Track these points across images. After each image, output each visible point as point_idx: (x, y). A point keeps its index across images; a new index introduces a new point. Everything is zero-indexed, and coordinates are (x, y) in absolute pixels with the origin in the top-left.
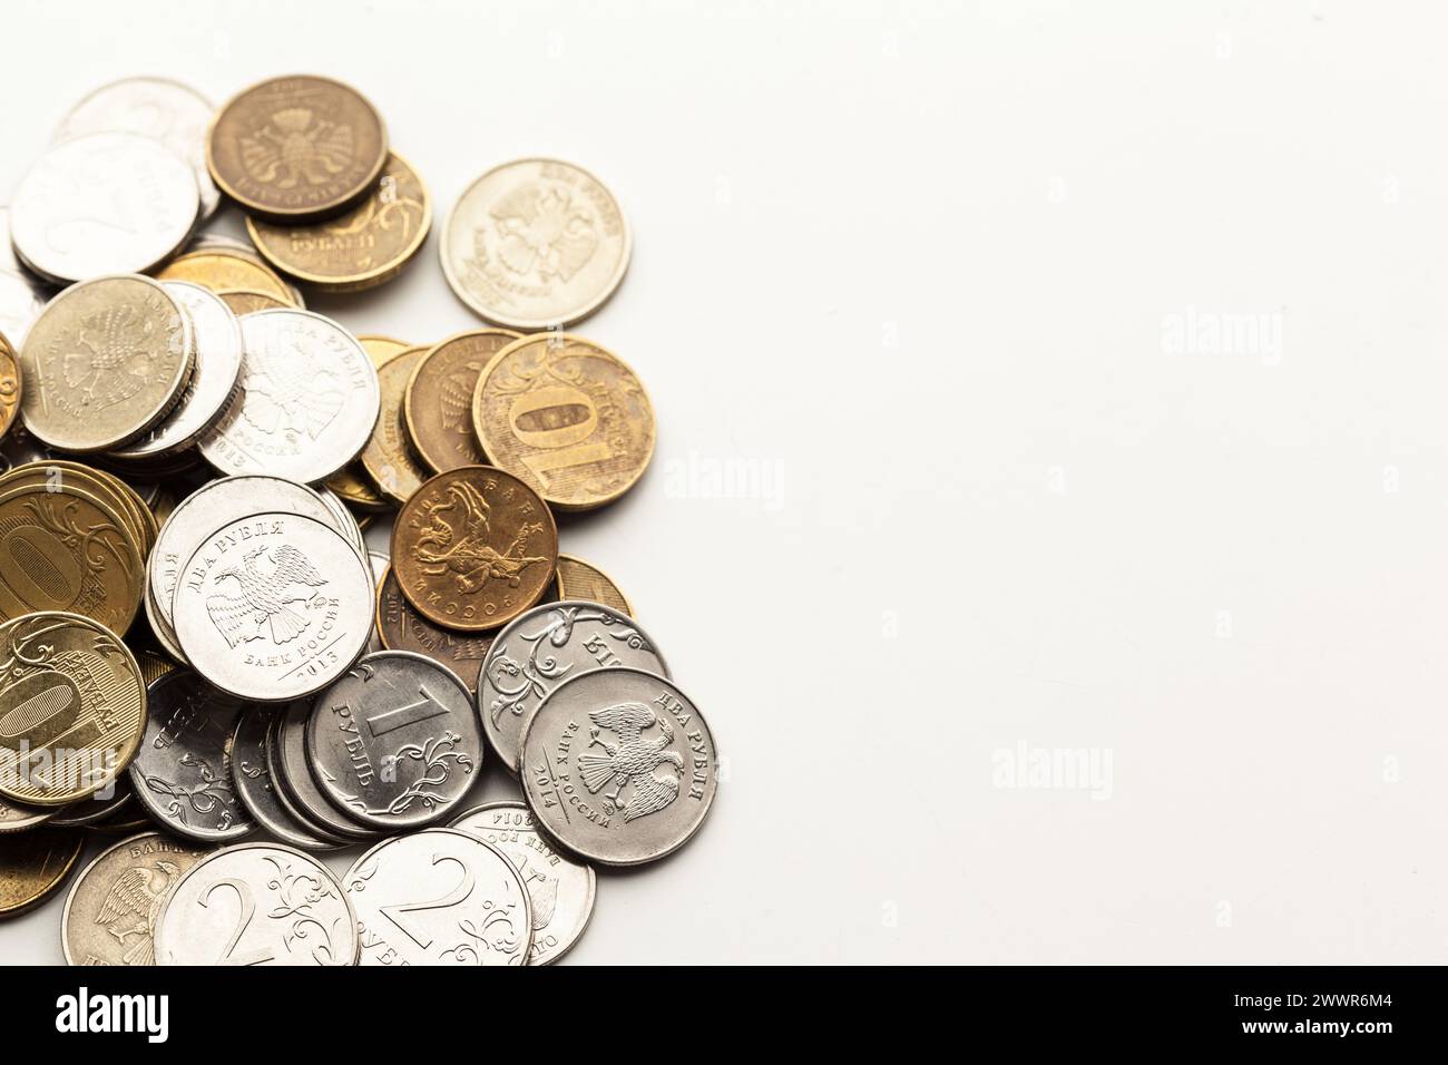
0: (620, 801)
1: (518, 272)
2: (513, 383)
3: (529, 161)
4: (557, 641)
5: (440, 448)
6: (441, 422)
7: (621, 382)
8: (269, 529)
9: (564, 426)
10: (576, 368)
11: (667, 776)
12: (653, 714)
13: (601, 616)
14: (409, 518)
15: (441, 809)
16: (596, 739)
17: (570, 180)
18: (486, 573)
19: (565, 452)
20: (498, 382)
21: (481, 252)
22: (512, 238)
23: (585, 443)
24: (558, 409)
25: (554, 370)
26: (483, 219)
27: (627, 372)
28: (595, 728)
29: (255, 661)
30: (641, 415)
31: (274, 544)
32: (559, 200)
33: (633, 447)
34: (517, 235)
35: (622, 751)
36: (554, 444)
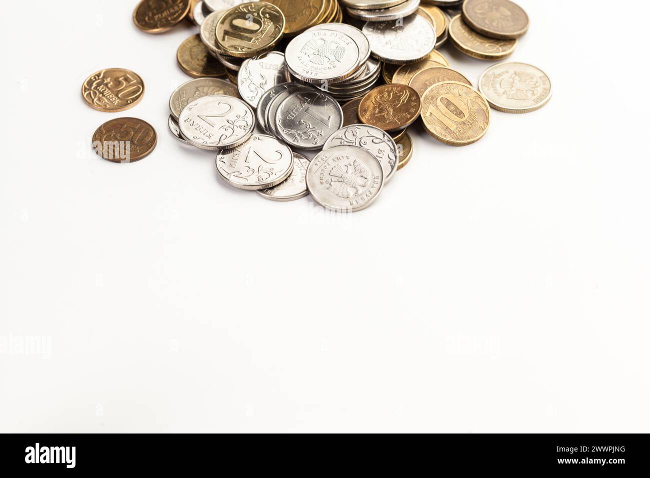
0: (332, 183)
1: (501, 86)
2: (456, 91)
3: (543, 72)
4: (374, 141)
5: (417, 84)
6: (427, 81)
7: (482, 123)
8: (347, 41)
9: (453, 112)
10: (476, 107)
11: (351, 192)
12: (369, 177)
13: (392, 148)
14: (387, 87)
15: (295, 143)
16: (349, 166)
17: (544, 84)
18: (383, 114)
19: (443, 116)
20: (452, 87)
21: (500, 75)
22: (511, 80)
23: (452, 122)
24: (456, 108)
25: (469, 102)
26: (512, 71)
27: (487, 123)
28: (352, 164)
29: (300, 58)
30: (475, 133)
31: (343, 45)
32: (535, 85)
33: (462, 136)
34: (514, 80)
35: (350, 175)
36: (443, 112)
